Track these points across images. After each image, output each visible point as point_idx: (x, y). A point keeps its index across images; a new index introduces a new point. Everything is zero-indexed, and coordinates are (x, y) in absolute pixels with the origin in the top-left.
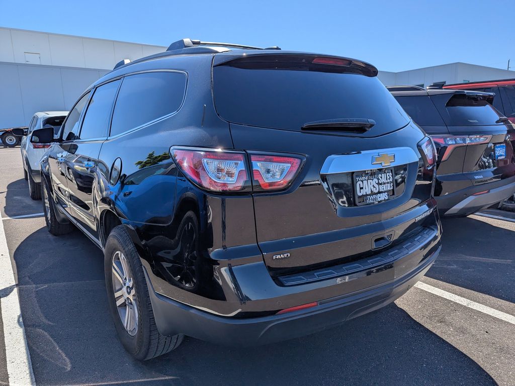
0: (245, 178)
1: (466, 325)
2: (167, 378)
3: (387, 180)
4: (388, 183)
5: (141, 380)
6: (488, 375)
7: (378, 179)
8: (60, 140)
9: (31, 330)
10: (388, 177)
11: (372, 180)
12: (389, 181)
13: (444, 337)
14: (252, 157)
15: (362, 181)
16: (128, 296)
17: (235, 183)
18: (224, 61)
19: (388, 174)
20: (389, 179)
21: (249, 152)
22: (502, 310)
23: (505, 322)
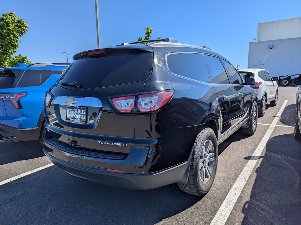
3: (82, 113)
4: (82, 115)
7: (77, 112)
10: (83, 112)
11: (75, 111)
12: (83, 114)
15: (70, 110)
19: (83, 110)
20: (83, 113)
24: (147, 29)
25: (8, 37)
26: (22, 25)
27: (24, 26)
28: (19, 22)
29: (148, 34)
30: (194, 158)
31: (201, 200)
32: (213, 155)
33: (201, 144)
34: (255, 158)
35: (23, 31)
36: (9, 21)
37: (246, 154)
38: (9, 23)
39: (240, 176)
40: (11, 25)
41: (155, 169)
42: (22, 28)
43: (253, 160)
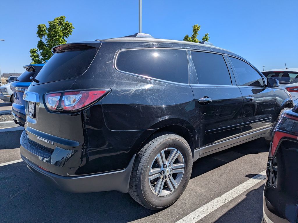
4: (33, 109)
11: (31, 105)
19: (34, 105)
24: (195, 26)
25: (55, 38)
26: (68, 27)
27: (70, 28)
28: (66, 25)
29: (195, 31)
30: (139, 166)
31: (153, 215)
32: (182, 165)
33: (152, 151)
34: (260, 177)
35: (69, 32)
36: (56, 24)
37: (252, 170)
38: (56, 26)
39: (222, 196)
40: (58, 27)
41: (81, 171)
42: (68, 30)
43: (257, 179)
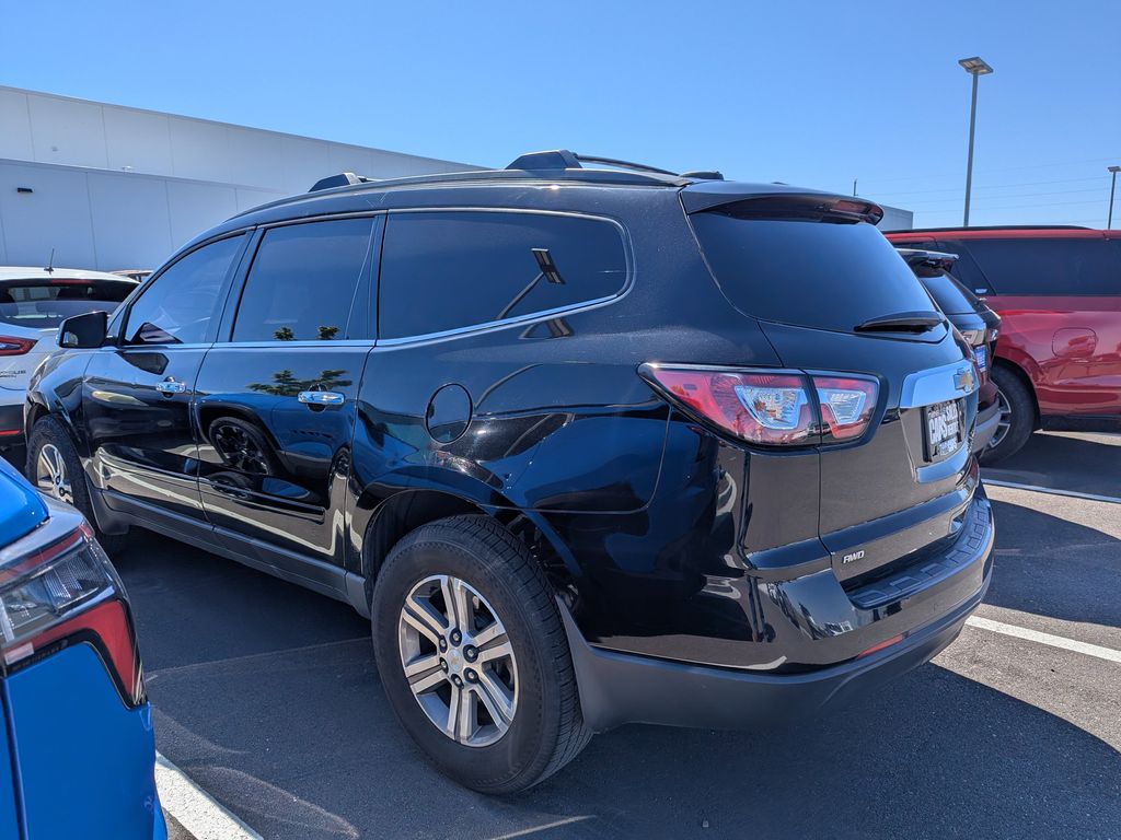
0: (809, 419)
1: (1017, 664)
2: (571, 820)
3: (953, 415)
4: (954, 421)
5: (523, 832)
6: (1093, 737)
7: (946, 414)
8: (120, 342)
9: (200, 771)
10: (954, 411)
11: (942, 417)
12: (955, 417)
13: (996, 687)
14: (816, 380)
15: (934, 419)
16: (466, 665)
17: (796, 428)
18: (709, 205)
19: (953, 405)
20: (955, 414)
21: (809, 372)
22: (1053, 633)
23: (1070, 652)
